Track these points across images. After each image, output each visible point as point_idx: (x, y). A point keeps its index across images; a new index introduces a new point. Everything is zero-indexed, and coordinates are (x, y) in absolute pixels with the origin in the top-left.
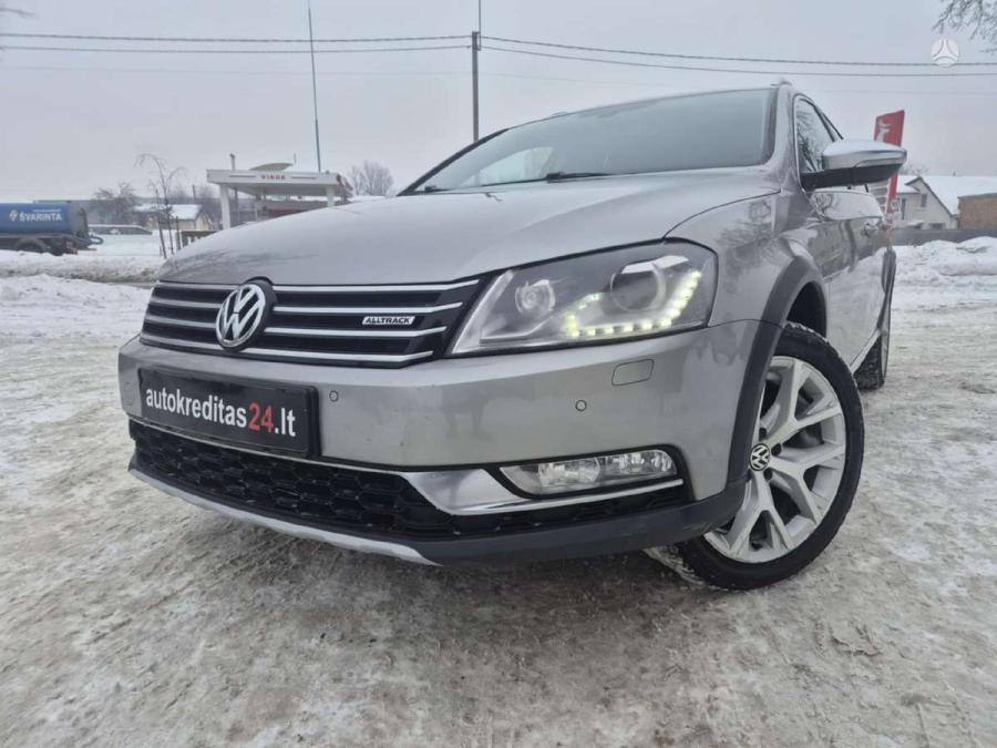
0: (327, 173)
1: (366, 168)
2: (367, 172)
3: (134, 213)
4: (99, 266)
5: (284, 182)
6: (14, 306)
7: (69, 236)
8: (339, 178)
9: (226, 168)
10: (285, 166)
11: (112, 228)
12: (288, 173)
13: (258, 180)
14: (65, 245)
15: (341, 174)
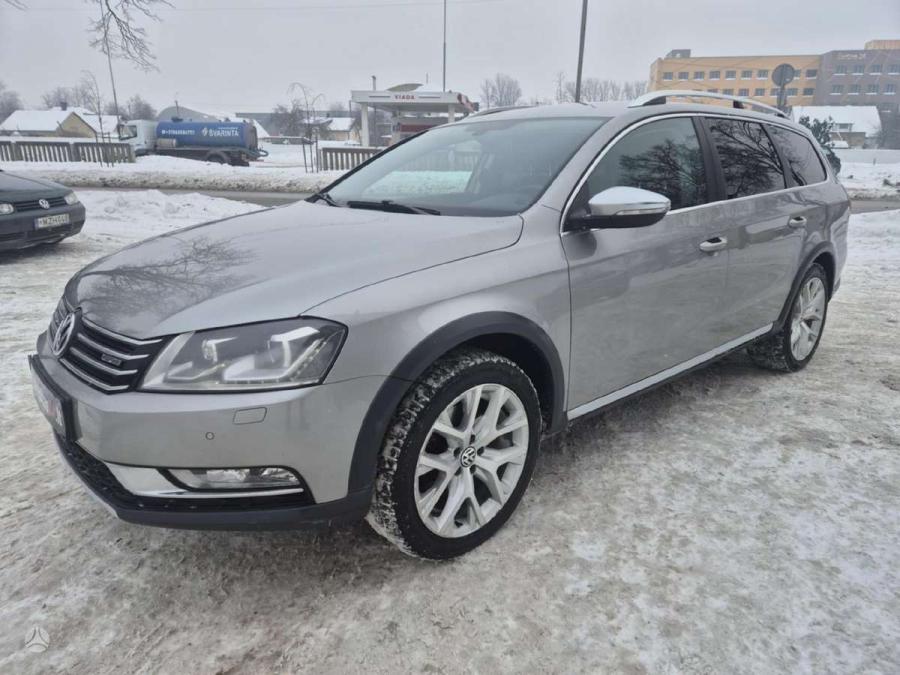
0: (450, 92)
1: (498, 81)
2: (499, 85)
3: (301, 125)
4: (258, 177)
5: (413, 101)
6: (174, 218)
7: (244, 150)
8: (460, 97)
9: (367, 89)
10: (415, 86)
11: (284, 139)
12: (418, 93)
13: (392, 100)
14: (240, 157)
15: (463, 93)
